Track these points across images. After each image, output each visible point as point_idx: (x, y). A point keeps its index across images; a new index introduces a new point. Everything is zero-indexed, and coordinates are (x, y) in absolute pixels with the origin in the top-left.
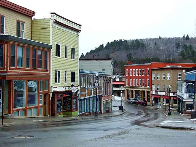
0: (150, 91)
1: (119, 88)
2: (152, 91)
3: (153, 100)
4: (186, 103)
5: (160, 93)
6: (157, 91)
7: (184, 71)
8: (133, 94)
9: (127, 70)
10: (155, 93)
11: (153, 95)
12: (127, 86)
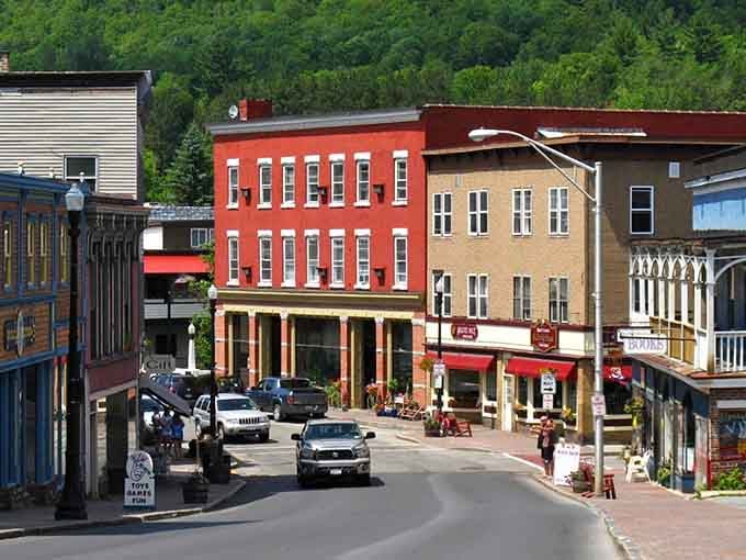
0: (414, 321)
1: (168, 302)
2: (429, 319)
3: (440, 392)
4: (722, 404)
5: (489, 337)
6: (474, 323)
7: (674, 169)
8: (284, 344)
9: (233, 162)
10: (455, 335)
11: (440, 348)
12: (234, 282)
